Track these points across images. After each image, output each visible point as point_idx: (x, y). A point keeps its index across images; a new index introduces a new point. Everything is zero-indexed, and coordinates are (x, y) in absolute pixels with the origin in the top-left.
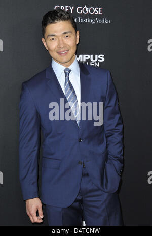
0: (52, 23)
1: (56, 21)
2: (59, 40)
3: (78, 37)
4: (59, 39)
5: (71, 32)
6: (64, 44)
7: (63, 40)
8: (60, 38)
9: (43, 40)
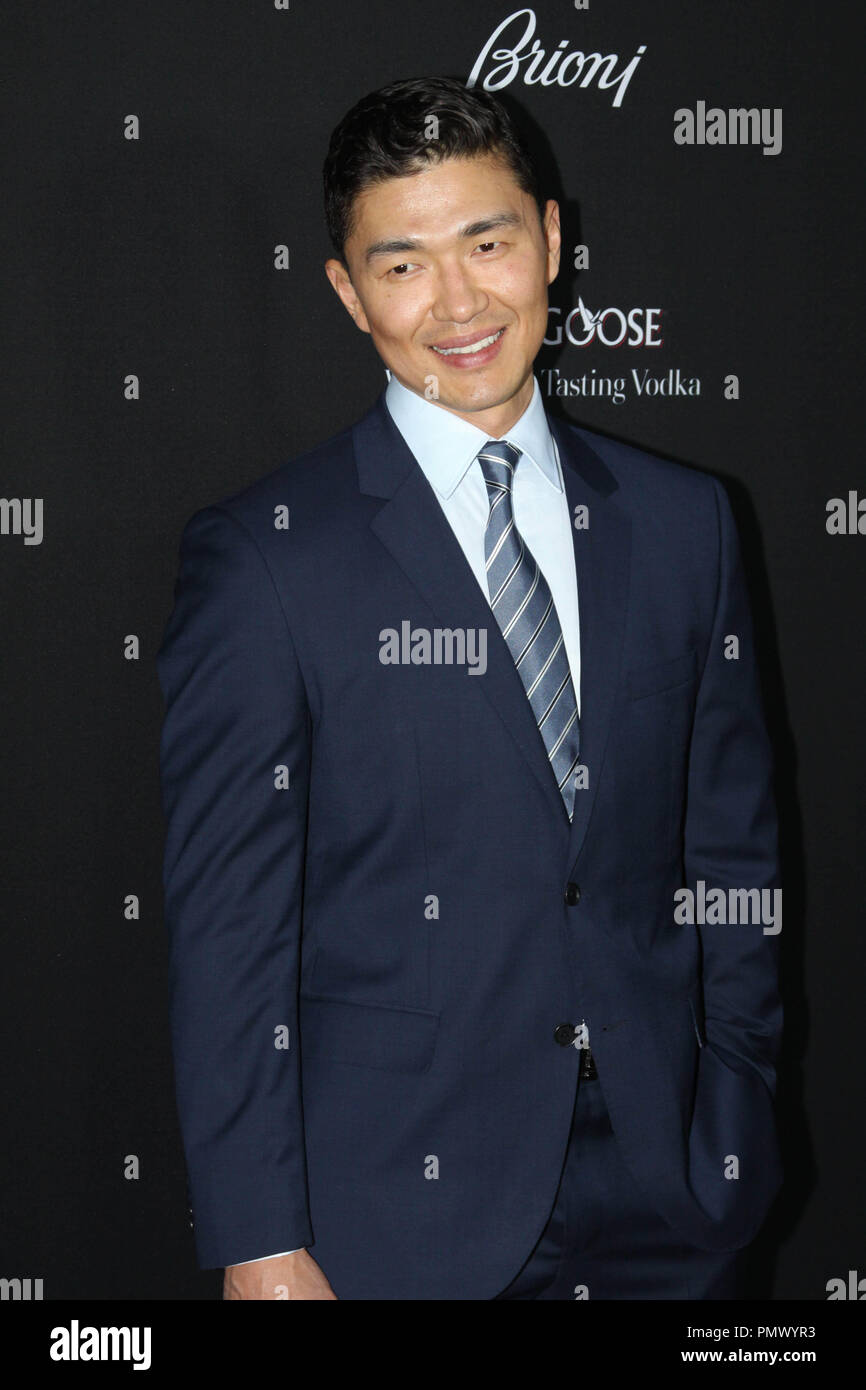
0: (392, 173)
1: (417, 162)
2: (442, 275)
3: (555, 237)
4: (439, 265)
5: (514, 219)
6: (474, 293)
7: (464, 274)
8: (449, 259)
9: (334, 270)
